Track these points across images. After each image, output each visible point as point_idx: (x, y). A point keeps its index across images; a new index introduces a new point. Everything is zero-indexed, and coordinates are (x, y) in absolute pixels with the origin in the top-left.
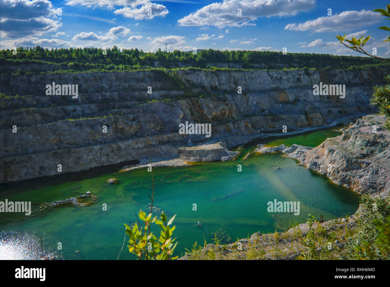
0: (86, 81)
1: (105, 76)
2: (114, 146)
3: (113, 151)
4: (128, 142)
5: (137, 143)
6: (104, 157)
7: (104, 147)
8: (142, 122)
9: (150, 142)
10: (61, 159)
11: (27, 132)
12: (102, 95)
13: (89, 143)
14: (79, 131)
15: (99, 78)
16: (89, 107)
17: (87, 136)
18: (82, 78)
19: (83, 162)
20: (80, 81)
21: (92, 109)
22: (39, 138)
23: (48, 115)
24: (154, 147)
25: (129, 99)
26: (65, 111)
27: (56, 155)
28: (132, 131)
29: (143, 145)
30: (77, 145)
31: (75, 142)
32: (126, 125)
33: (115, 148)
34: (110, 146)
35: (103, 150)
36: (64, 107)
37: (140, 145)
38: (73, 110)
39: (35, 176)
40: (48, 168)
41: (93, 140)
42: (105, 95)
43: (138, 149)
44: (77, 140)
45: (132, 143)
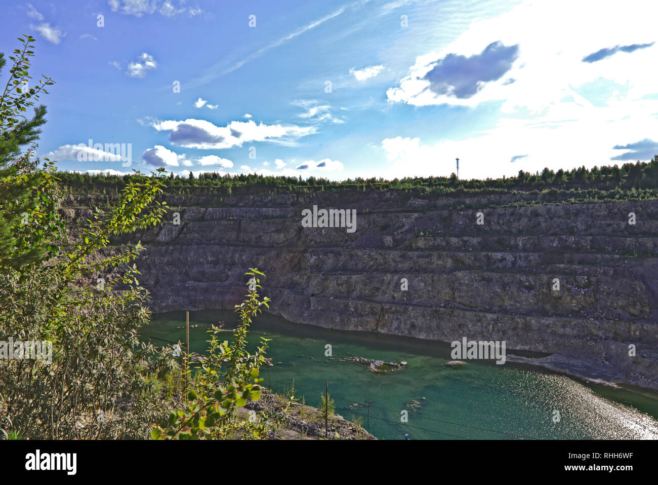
0: (551, 218)
1: (588, 209)
2: (519, 320)
3: (514, 329)
4: (547, 320)
5: (564, 326)
6: (496, 334)
7: (501, 319)
8: (604, 292)
9: (594, 331)
10: (439, 321)
11: (420, 278)
12: (560, 240)
13: (490, 309)
14: (481, 289)
15: (573, 213)
16: (526, 258)
17: (491, 298)
18: (545, 212)
19: (464, 332)
20: (541, 218)
21: (530, 261)
22: (430, 289)
23: (463, 263)
24: (596, 341)
25: (610, 249)
26: (489, 258)
27: (435, 314)
28: (575, 304)
29: (575, 332)
30: (471, 307)
31: (471, 302)
32: (567, 293)
33: (520, 325)
34: (513, 319)
35: (500, 323)
36: (490, 254)
37: (568, 331)
38: (500, 258)
39: (404, 334)
40: (419, 327)
41: (500, 307)
42: (566, 241)
43: (563, 336)
44: (473, 301)
45: (554, 323)
